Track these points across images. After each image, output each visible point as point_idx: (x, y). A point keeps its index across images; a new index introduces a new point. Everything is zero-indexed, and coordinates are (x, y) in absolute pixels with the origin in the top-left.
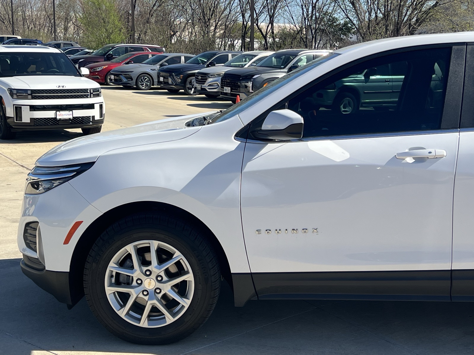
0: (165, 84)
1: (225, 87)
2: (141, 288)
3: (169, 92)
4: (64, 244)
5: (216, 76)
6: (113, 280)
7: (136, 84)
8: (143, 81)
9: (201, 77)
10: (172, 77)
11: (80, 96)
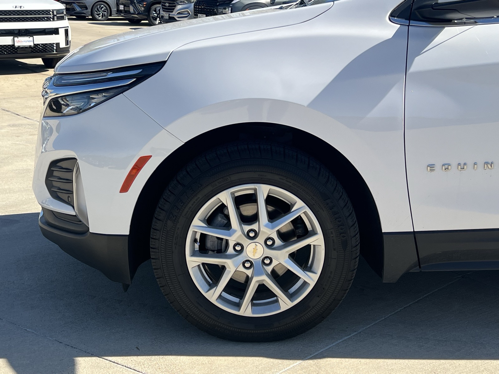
0: (125, 13)
1: (199, 15)
2: (241, 258)
3: (129, 23)
4: (120, 192)
5: (186, 3)
6: (197, 246)
7: (92, 14)
8: (100, 10)
9: (169, 3)
10: (133, 5)
11: (41, 18)
